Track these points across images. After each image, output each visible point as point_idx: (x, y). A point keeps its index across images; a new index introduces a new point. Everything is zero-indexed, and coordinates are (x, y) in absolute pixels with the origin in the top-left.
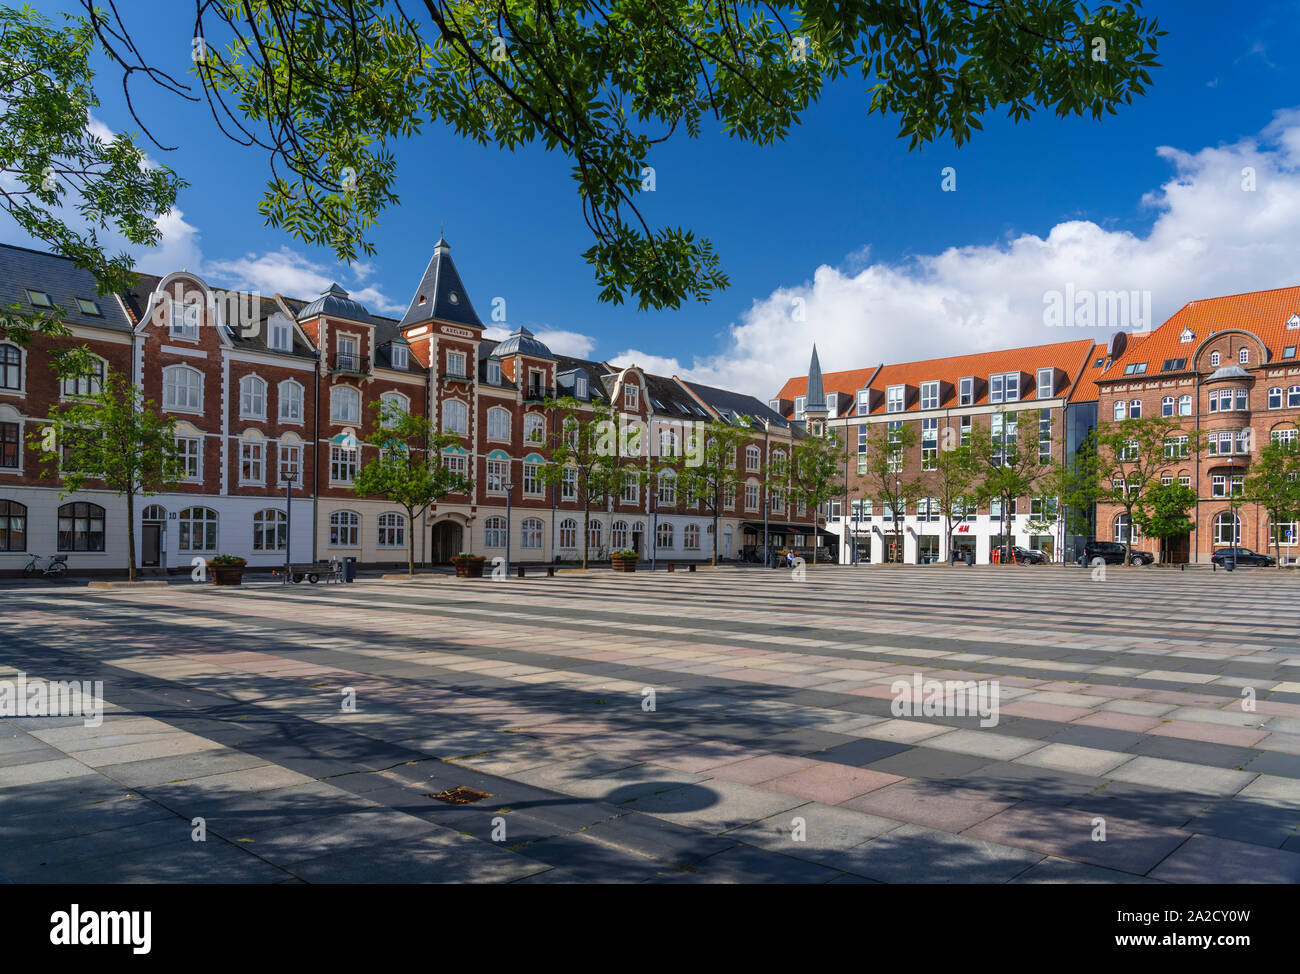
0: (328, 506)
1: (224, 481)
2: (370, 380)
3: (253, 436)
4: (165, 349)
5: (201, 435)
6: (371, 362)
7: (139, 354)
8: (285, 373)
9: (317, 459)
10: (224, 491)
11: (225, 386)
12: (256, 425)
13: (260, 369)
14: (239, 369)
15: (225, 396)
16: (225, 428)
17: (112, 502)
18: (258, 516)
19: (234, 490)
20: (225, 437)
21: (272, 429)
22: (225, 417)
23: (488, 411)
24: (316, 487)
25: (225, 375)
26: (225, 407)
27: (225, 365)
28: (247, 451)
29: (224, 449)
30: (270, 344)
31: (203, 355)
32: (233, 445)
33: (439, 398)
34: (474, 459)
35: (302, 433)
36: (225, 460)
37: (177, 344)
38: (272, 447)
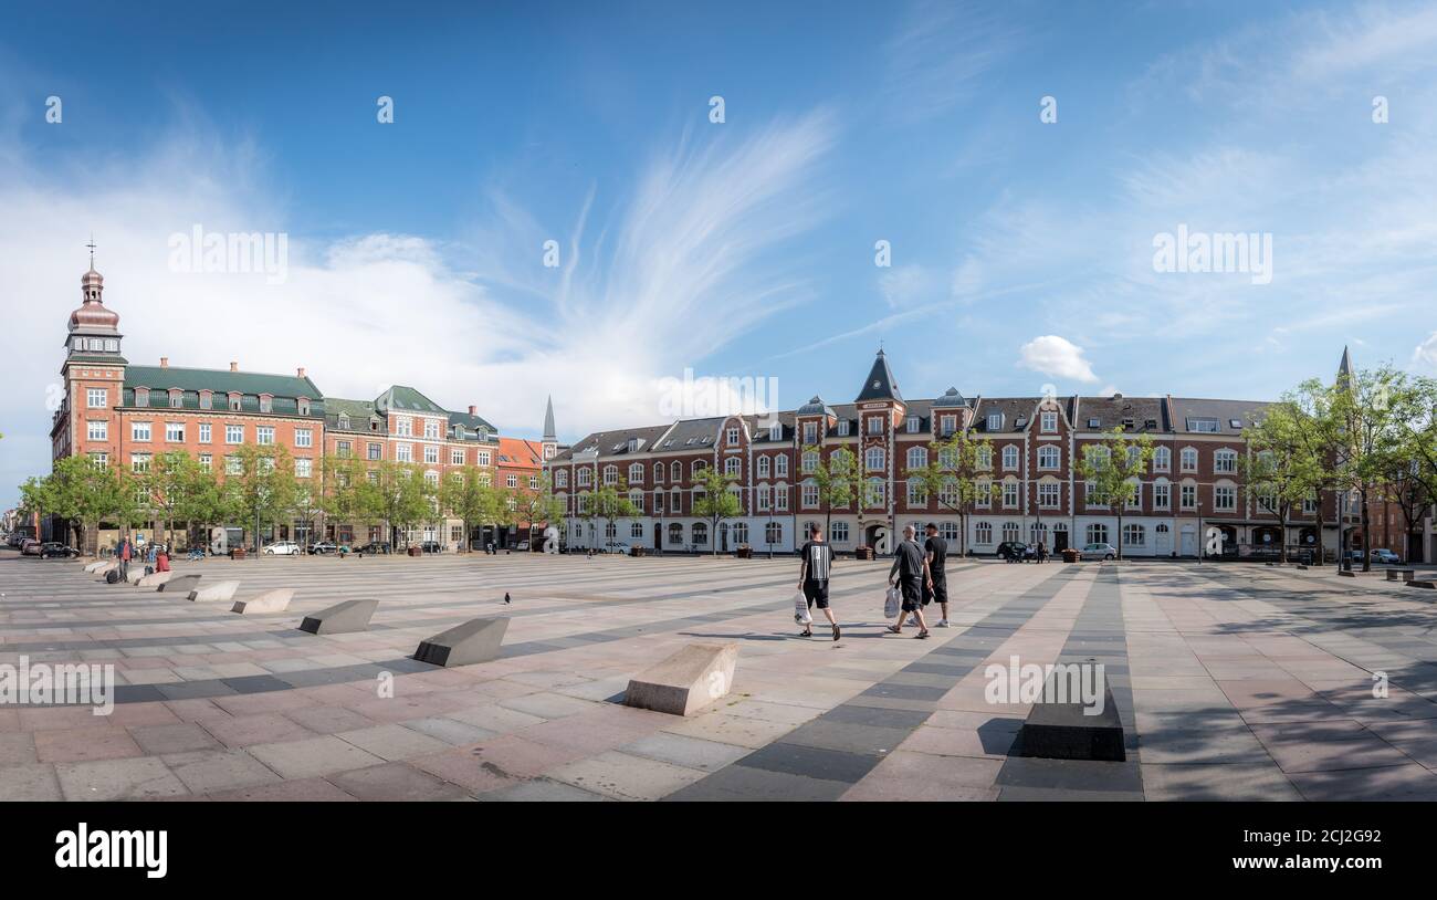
0: (802, 519)
1: (750, 509)
2: (823, 446)
3: (764, 486)
4: (726, 451)
6: (823, 436)
7: (717, 456)
8: (778, 452)
9: (795, 494)
10: (750, 514)
11: (750, 463)
12: (765, 480)
13: (766, 452)
14: (756, 454)
15: (750, 469)
16: (750, 484)
17: (708, 522)
18: (768, 526)
19: (755, 513)
20: (750, 488)
21: (772, 481)
22: (750, 479)
23: (908, 451)
24: (795, 508)
25: (750, 459)
26: (750, 474)
27: (750, 454)
29: (750, 494)
30: (771, 438)
32: (755, 491)
33: (863, 450)
34: (891, 485)
35: (788, 481)
36: (750, 499)
37: (730, 448)
38: (773, 491)
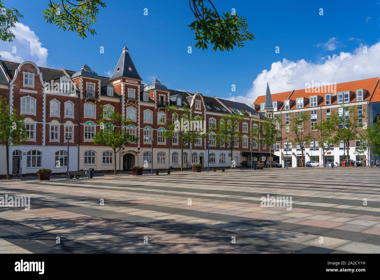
0: (84, 149)
1: (44, 140)
2: (99, 101)
3: (55, 123)
4: (21, 90)
5: (35, 123)
6: (99, 94)
7: (12, 92)
8: (67, 99)
9: (79, 131)
10: (44, 144)
11: (44, 104)
12: (56, 118)
13: (57, 97)
14: (49, 98)
15: (44, 108)
16: (44, 120)
18: (57, 153)
19: (48, 144)
20: (44, 124)
21: (62, 120)
22: (44, 116)
23: (144, 111)
24: (79, 142)
25: (44, 100)
26: (44, 112)
27: (44, 96)
28: (52, 129)
29: (44, 128)
31: (36, 92)
32: (47, 126)
33: (125, 107)
34: (139, 130)
35: (74, 121)
36: (44, 132)
37: (26, 88)
38: (62, 127)
